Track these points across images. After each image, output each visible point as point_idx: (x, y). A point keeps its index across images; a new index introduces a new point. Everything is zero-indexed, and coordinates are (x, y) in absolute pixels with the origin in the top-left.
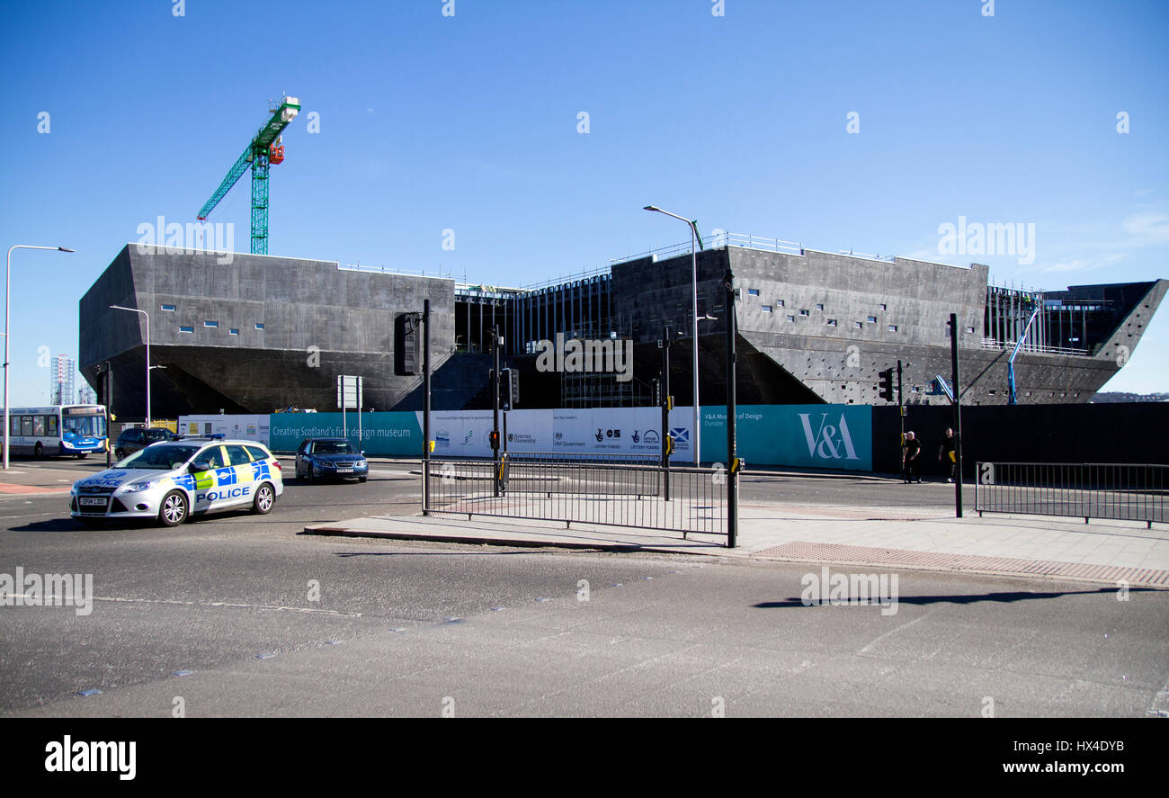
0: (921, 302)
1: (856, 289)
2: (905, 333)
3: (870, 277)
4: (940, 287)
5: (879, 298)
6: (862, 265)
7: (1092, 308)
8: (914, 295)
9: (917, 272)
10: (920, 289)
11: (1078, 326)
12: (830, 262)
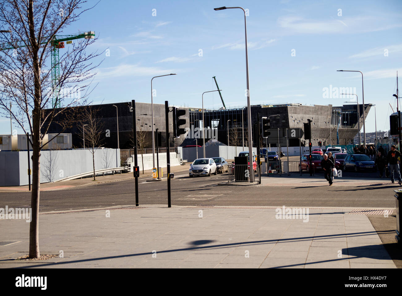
0: (319, 116)
1: (308, 114)
2: (316, 125)
3: (310, 111)
4: (323, 112)
5: (312, 116)
6: (309, 108)
7: (351, 112)
8: (318, 115)
9: (319, 108)
10: (319, 113)
11: (347, 118)
12: (304, 108)
